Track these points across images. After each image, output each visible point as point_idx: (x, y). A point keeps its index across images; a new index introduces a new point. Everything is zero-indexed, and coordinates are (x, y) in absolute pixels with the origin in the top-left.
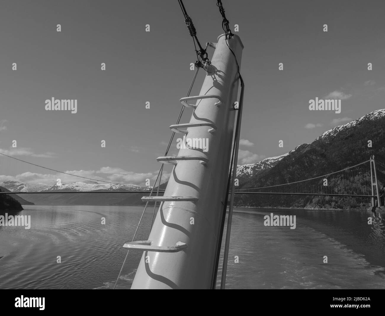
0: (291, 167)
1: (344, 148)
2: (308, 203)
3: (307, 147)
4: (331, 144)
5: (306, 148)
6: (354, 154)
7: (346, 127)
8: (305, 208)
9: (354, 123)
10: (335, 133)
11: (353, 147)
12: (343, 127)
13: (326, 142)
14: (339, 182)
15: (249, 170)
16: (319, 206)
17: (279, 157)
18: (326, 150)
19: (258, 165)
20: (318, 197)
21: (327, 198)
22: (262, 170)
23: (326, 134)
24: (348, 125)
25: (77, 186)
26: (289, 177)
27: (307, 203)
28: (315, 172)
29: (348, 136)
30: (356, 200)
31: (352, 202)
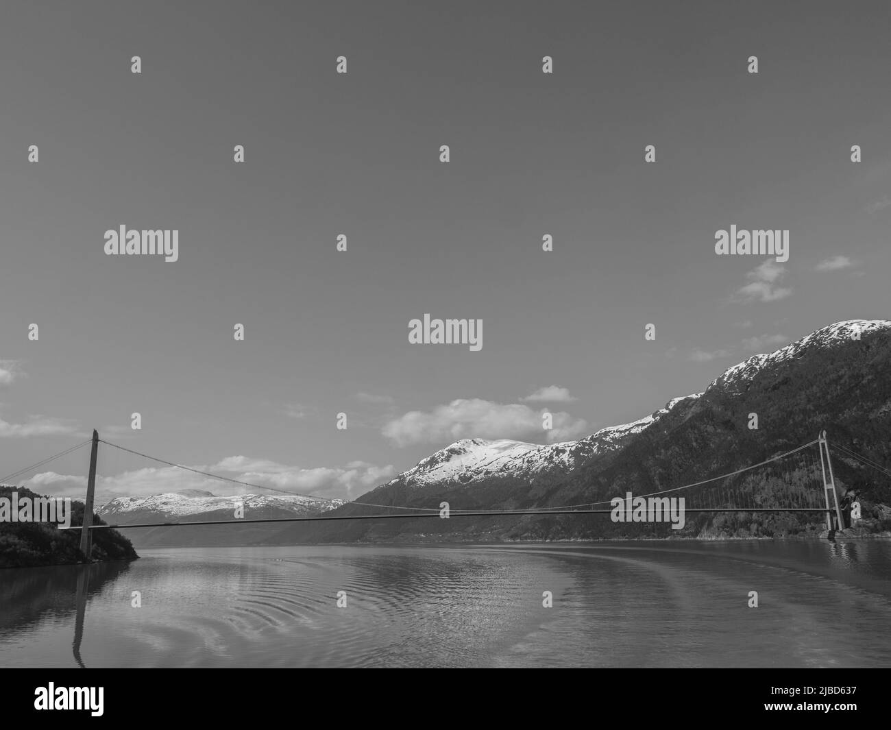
0: (663, 451)
1: (771, 409)
2: (705, 527)
3: (693, 405)
4: (743, 399)
5: (691, 407)
6: (791, 422)
7: (773, 359)
8: (698, 538)
9: (791, 351)
10: (751, 373)
11: (788, 407)
12: (767, 360)
13: (734, 394)
14: (762, 484)
15: (565, 457)
16: (725, 533)
17: (631, 425)
18: (733, 414)
19: (584, 444)
20: (724, 514)
21: (742, 516)
22: (595, 455)
23: (732, 372)
24: (777, 355)
25: (165, 503)
26: (660, 472)
27: (701, 528)
28: (714, 462)
29: (779, 382)
30: (799, 519)
31: (790, 523)
